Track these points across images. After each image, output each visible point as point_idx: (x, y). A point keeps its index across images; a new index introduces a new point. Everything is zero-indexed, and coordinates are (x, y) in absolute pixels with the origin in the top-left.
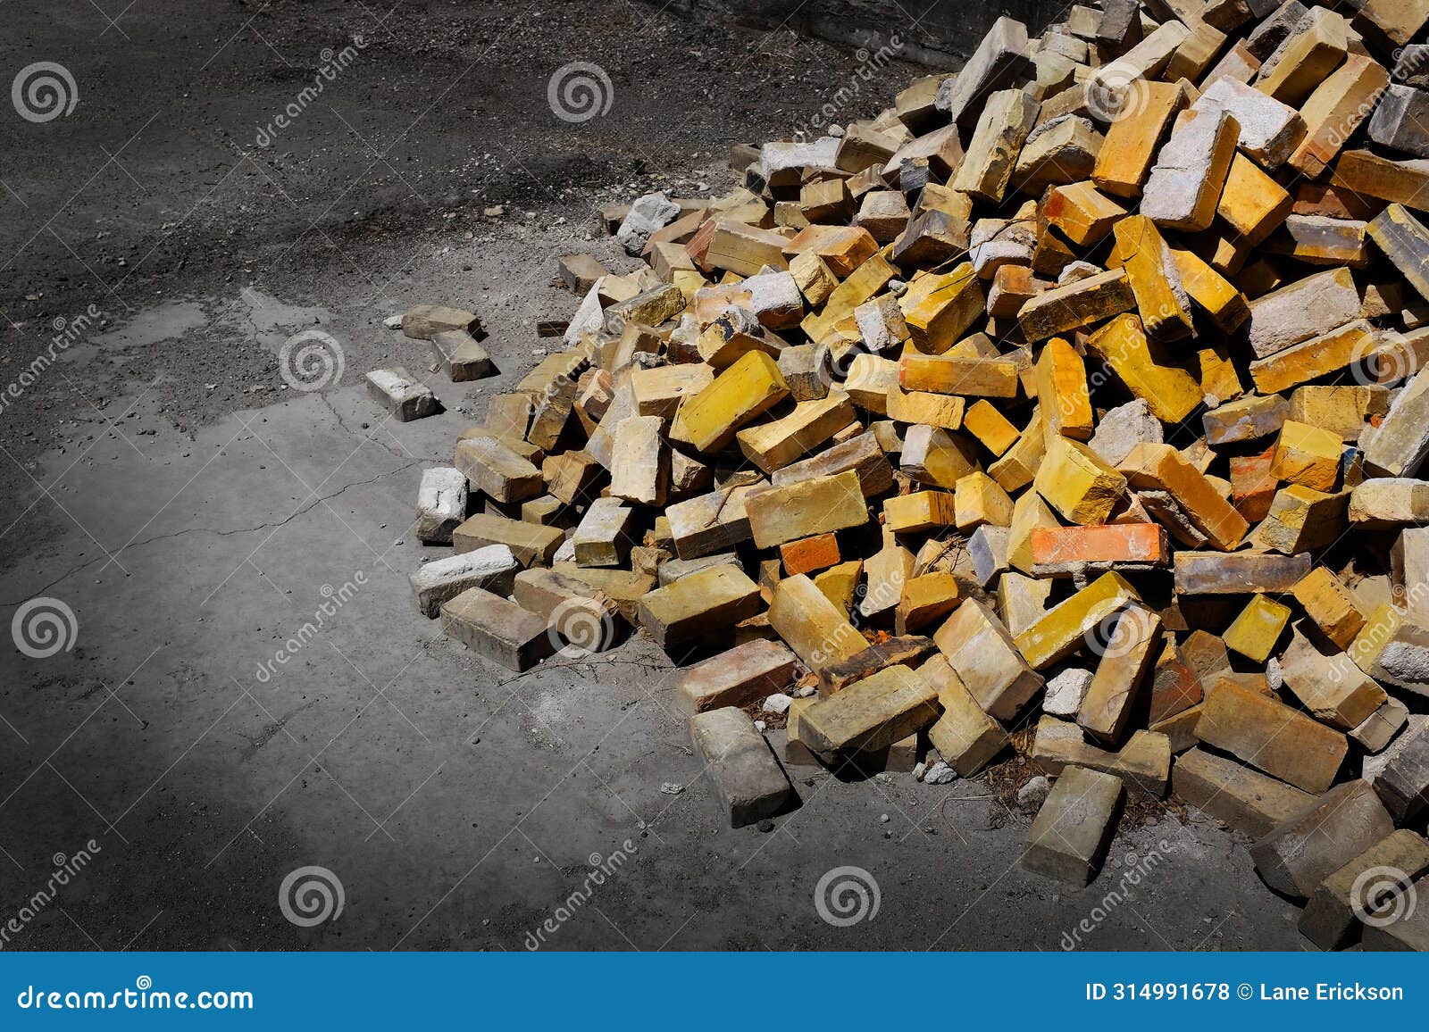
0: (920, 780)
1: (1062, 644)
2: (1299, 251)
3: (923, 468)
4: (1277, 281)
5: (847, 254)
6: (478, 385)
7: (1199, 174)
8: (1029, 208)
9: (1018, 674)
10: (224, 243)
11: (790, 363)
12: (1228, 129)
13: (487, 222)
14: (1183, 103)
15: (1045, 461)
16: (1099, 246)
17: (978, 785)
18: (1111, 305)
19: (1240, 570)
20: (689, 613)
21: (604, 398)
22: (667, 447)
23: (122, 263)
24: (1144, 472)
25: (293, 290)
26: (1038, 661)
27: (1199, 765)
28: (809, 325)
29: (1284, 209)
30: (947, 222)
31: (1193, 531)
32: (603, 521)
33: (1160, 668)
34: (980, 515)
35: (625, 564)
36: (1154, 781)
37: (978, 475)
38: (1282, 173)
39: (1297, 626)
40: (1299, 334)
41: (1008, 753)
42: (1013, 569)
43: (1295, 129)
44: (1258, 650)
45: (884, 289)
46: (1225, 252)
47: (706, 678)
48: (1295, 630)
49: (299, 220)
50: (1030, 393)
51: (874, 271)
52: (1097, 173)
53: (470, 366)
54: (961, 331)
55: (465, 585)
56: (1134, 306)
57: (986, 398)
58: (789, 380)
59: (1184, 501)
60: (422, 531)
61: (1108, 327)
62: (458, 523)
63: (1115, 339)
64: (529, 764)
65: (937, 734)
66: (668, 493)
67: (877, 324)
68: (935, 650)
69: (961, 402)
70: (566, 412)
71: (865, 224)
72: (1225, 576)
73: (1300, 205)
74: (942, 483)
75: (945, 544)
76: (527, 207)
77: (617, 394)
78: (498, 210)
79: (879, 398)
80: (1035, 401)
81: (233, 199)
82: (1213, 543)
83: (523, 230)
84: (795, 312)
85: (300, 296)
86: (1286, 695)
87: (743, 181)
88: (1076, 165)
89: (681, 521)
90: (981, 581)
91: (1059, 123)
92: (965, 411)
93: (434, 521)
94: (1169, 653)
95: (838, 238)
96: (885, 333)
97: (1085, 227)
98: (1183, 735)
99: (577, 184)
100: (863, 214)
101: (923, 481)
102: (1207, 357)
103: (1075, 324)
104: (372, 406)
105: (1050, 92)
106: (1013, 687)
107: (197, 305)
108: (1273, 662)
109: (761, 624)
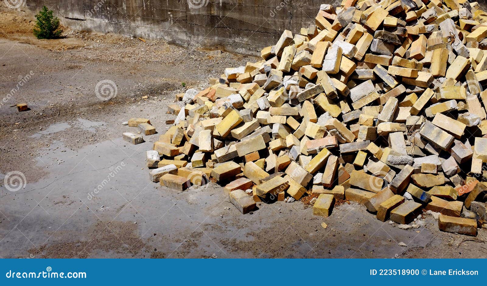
0: (286, 202)
1: (316, 166)
2: (360, 77)
3: (278, 133)
4: (356, 85)
5: (253, 89)
6: (153, 136)
7: (334, 60)
8: (296, 73)
9: (306, 174)
10: (70, 108)
11: (242, 113)
12: (340, 50)
13: (144, 100)
14: (329, 46)
15: (307, 129)
16: (314, 79)
17: (300, 202)
18: (318, 91)
19: (355, 145)
20: (225, 172)
21: (192, 130)
22: (213, 137)
23: (41, 114)
24: (330, 125)
25: (93, 118)
26: (310, 171)
27: (350, 190)
28: (245, 105)
29: (354, 67)
30: (277, 77)
31: (343, 138)
32: (198, 156)
33: (339, 170)
34: (293, 143)
35: (205, 166)
36: (341, 195)
37: (291, 134)
38: (354, 59)
39: (369, 158)
40: (362, 95)
41: (306, 194)
42: (302, 154)
43: (355, 49)
44: (361, 163)
45: (263, 95)
46: (343, 78)
47: (231, 186)
48: (369, 159)
49: (90, 102)
50: (301, 115)
51: (260, 91)
52: (311, 63)
53: (150, 131)
54: (283, 103)
55: (164, 173)
56: (323, 91)
57: (291, 116)
58: (243, 117)
59: (340, 131)
60: (149, 165)
61: (318, 96)
62: (159, 162)
63: (320, 99)
64: (190, 208)
65: (289, 191)
66: (214, 148)
67: (262, 103)
68: (286, 174)
69: (285, 117)
70: (183, 135)
71: (257, 82)
72: (351, 147)
73: (358, 67)
74: (283, 137)
75: (285, 151)
76: (154, 96)
77: (196, 129)
78: (146, 97)
79: (265, 120)
80: (303, 117)
81: (68, 98)
82: (348, 141)
83: (154, 101)
84: (241, 103)
85: (96, 119)
86: (369, 173)
87: (218, 81)
88: (307, 62)
89: (219, 153)
90: (295, 158)
91: (301, 52)
92: (287, 119)
93: (152, 162)
94: (341, 166)
95: (250, 86)
96: (265, 105)
97: (310, 74)
98: (347, 186)
99: (167, 89)
100: (256, 79)
101: (278, 136)
102: (342, 103)
103: (310, 96)
104: (125, 142)
105: (298, 46)
106: (306, 178)
107: (66, 123)
108: (365, 166)
109: (242, 175)
